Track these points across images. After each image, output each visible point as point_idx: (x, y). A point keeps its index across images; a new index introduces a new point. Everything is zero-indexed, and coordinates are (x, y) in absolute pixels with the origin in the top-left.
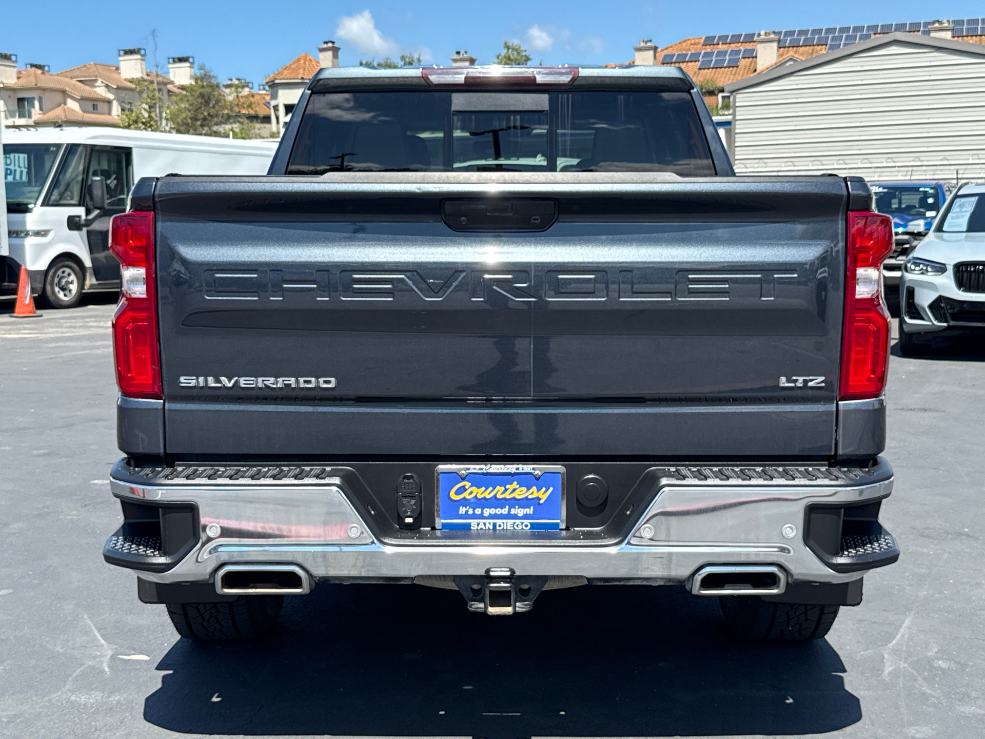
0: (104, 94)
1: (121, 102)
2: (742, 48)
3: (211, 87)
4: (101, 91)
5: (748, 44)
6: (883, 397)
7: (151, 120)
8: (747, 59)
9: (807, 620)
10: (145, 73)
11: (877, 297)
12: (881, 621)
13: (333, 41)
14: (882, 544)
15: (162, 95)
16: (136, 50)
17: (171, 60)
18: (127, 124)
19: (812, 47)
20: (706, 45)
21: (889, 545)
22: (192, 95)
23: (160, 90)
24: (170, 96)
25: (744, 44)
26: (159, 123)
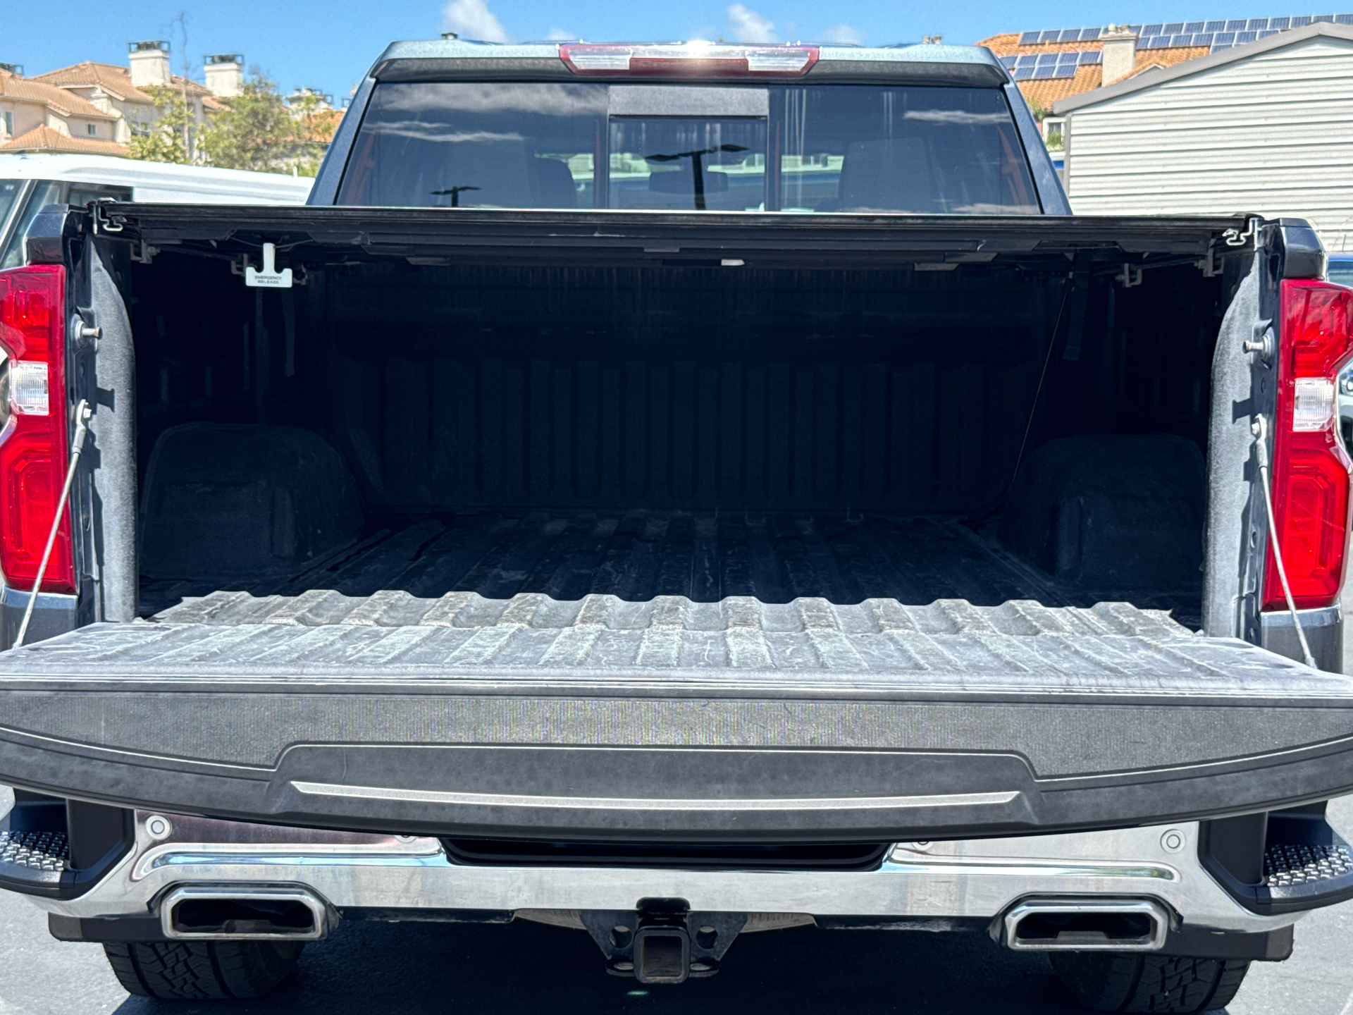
0: (105, 110)
1: (131, 122)
2: (1080, 51)
3: (269, 100)
4: (101, 105)
5: (1089, 44)
6: (1337, 606)
7: (175, 150)
8: (1086, 67)
9: (1195, 979)
10: (168, 79)
11: (1330, 432)
12: (1319, 978)
14: (1335, 863)
15: (194, 111)
16: (156, 43)
17: (209, 60)
18: (139, 155)
19: (1187, 50)
20: (1025, 45)
21: (1346, 864)
22: (240, 113)
23: (189, 105)
24: (205, 113)
25: (1083, 44)
26: (188, 155)
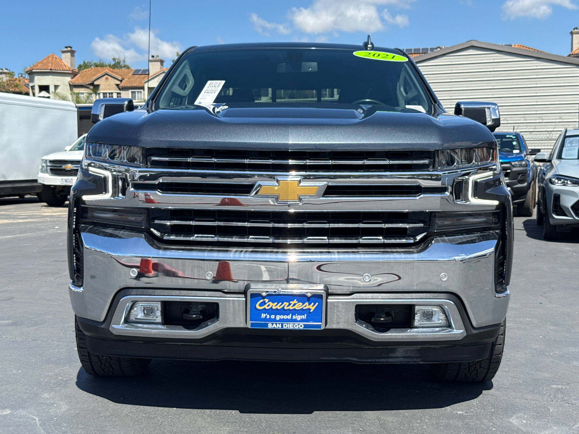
13: (71, 46)
